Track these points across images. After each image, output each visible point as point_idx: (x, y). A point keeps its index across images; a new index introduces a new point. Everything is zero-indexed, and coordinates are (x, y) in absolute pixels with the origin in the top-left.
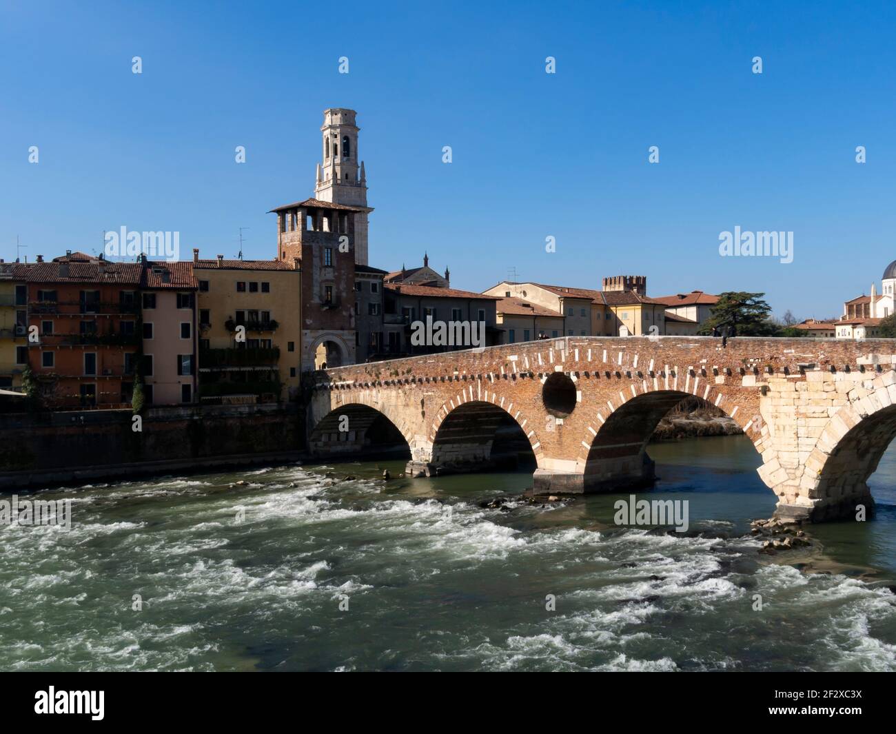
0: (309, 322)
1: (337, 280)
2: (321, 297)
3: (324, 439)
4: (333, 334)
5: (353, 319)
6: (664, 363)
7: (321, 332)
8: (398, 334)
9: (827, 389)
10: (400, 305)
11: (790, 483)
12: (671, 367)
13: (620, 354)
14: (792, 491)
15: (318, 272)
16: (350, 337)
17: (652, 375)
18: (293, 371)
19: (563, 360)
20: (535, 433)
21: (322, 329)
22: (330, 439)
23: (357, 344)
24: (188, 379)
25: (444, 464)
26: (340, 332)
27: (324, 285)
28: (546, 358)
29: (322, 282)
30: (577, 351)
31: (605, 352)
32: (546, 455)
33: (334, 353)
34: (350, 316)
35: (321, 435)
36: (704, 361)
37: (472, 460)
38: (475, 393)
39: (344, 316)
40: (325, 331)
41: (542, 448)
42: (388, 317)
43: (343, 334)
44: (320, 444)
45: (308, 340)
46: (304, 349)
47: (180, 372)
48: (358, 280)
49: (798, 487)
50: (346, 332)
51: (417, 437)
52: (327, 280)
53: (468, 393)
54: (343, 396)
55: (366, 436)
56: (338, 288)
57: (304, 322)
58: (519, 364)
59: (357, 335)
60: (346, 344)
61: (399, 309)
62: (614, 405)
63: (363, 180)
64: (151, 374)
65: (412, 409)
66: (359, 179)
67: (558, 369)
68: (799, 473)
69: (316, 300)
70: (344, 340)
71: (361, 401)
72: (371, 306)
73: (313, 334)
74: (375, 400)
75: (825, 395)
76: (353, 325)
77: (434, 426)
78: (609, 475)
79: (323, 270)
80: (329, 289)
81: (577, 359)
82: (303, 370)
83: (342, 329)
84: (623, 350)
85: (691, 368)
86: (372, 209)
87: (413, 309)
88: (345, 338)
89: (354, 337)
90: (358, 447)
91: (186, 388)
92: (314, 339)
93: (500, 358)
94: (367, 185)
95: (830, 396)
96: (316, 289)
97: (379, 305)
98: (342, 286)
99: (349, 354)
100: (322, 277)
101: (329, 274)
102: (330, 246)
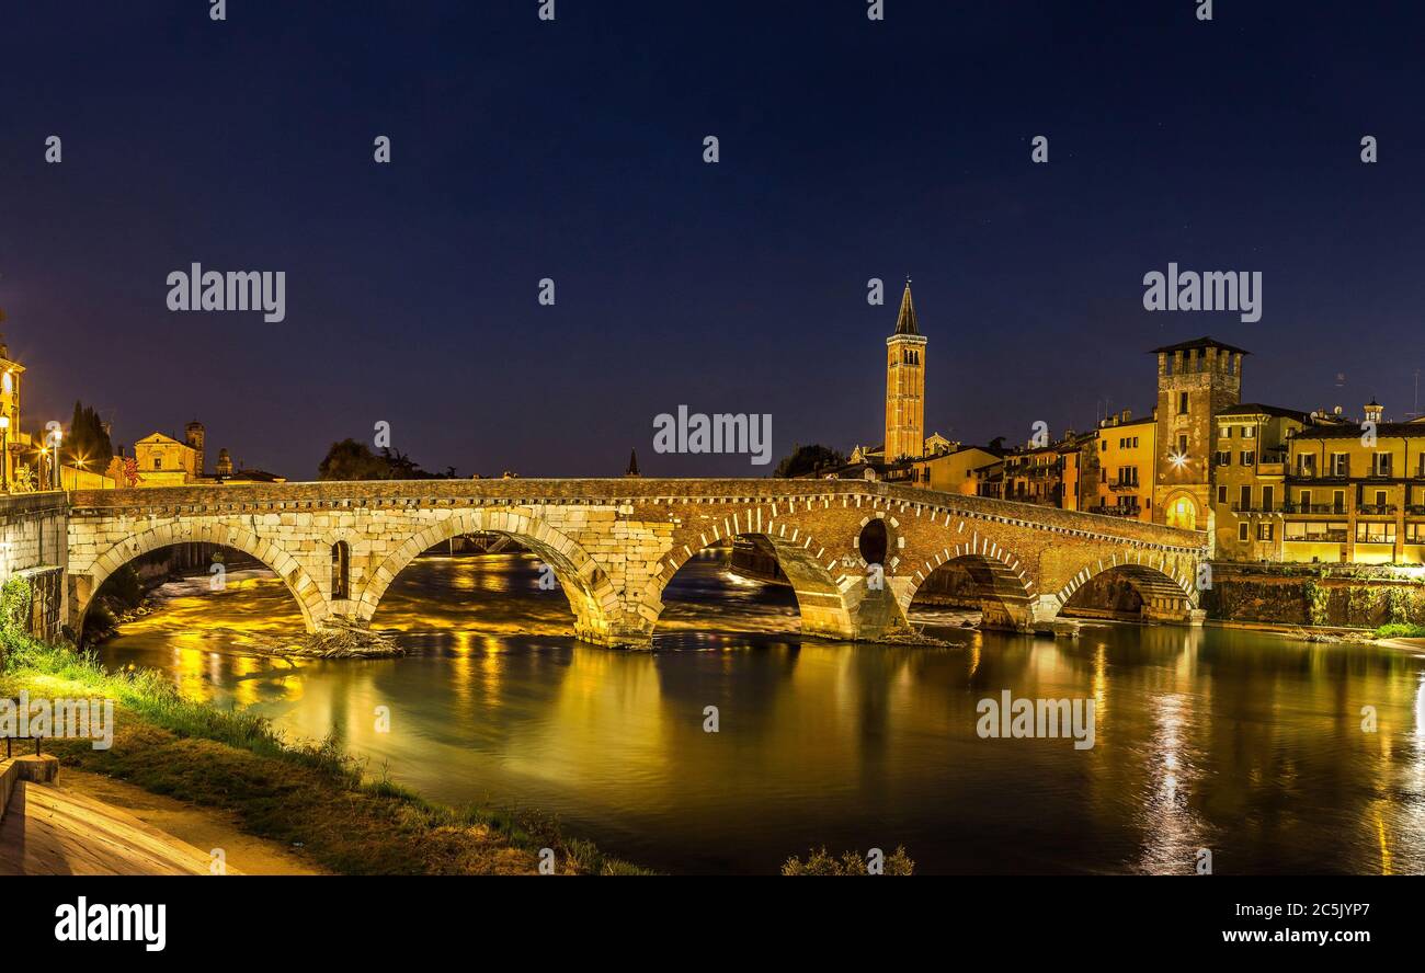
0: (1161, 476)
1: (1191, 428)
4: (1185, 490)
5: (1206, 472)
15: (1172, 420)
16: (1202, 493)
21: (1174, 483)
26: (1192, 487)
27: (1178, 435)
29: (1176, 430)
34: (1203, 468)
39: (1198, 469)
40: (1177, 486)
42: (1265, 468)
43: (1195, 490)
45: (1160, 496)
46: (1156, 505)
48: (1225, 424)
50: (1198, 486)
52: (1181, 429)
56: (1192, 437)
57: (1158, 477)
61: (1293, 458)
70: (1196, 496)
72: (1242, 455)
73: (1165, 490)
76: (1206, 479)
79: (1177, 417)
80: (1183, 439)
83: (1195, 483)
88: (1196, 493)
92: (1165, 495)
96: (1170, 439)
97: (1254, 453)
98: (1197, 432)
100: (1177, 426)
101: (1183, 422)
102: (1185, 389)
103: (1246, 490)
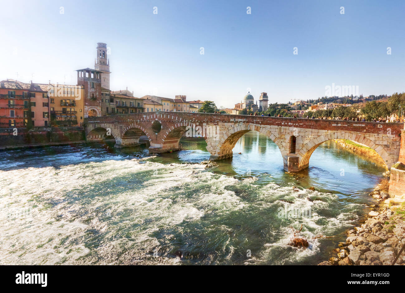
0: (87, 104)
1: (96, 92)
2: (90, 97)
3: (91, 137)
4: (94, 108)
5: (100, 104)
6: (184, 119)
7: (90, 107)
8: (114, 108)
9: (223, 127)
10: (115, 100)
11: (213, 150)
12: (186, 120)
13: (173, 116)
14: (214, 152)
15: (90, 89)
16: (100, 109)
17: (181, 122)
18: (81, 118)
19: (158, 117)
20: (150, 137)
21: (91, 106)
22: (93, 137)
23: (102, 110)
24: (47, 119)
25: (125, 144)
27: (91, 93)
28: (153, 117)
29: (91, 92)
30: (161, 115)
31: (169, 115)
32: (153, 143)
33: (95, 113)
35: (90, 136)
36: (194, 119)
37: (134, 144)
38: (134, 125)
39: (98, 102)
40: (92, 107)
41: (151, 140)
42: (111, 103)
43: (97, 108)
44: (90, 139)
45: (86, 109)
46: (85, 111)
47: (44, 117)
48: (102, 92)
49: (215, 152)
50: (98, 107)
51: (118, 137)
52: (92, 92)
53: (132, 125)
54: (96, 125)
55: (104, 136)
56: (96, 94)
57: (85, 104)
58: (146, 118)
59: (102, 108)
60: (98, 111)
61: (115, 101)
62: (171, 130)
63: (109, 64)
64: (34, 117)
65: (116, 129)
66: (107, 63)
67: (157, 119)
68: (216, 148)
69: (89, 97)
70: (97, 109)
71: (102, 127)
72: (106, 100)
73: (88, 107)
74: (106, 126)
75: (223, 129)
76: (100, 105)
77: (122, 134)
78: (169, 148)
79: (91, 89)
80: (93, 95)
81: (161, 117)
82: (85, 117)
83: (97, 106)
84: (173, 115)
85: (191, 120)
86: (111, 73)
87: (119, 102)
88: (98, 109)
89: (101, 109)
90: (101, 140)
91: (46, 122)
92: (88, 109)
93: (141, 116)
94: (110, 65)
95: (224, 129)
96: (89, 94)
97: (109, 100)
98: (97, 94)
99: (99, 113)
100: (91, 91)
101: (93, 90)
102: (93, 82)
103: (107, 108)
